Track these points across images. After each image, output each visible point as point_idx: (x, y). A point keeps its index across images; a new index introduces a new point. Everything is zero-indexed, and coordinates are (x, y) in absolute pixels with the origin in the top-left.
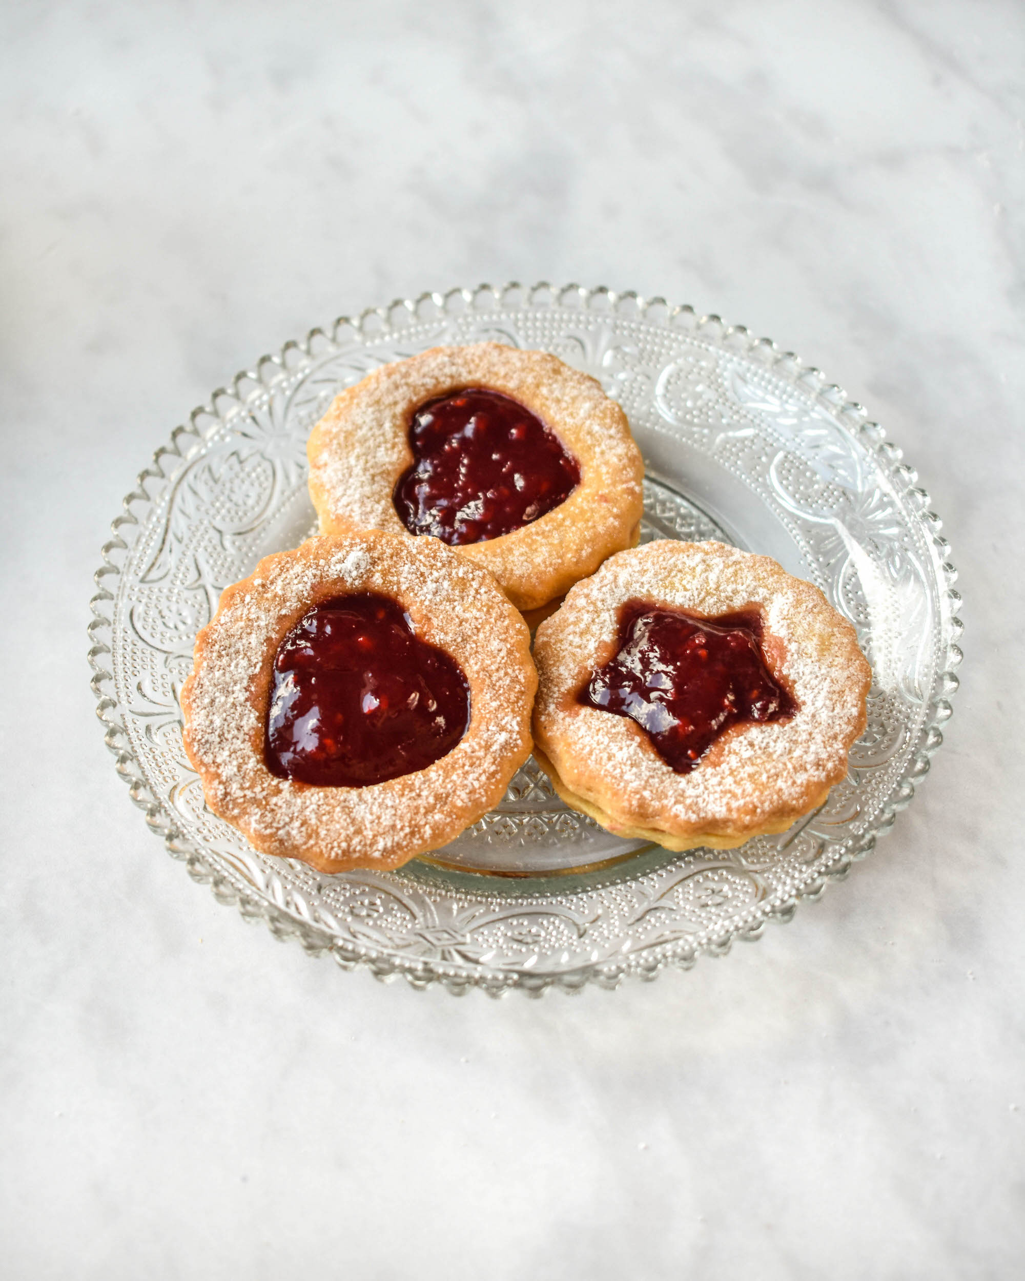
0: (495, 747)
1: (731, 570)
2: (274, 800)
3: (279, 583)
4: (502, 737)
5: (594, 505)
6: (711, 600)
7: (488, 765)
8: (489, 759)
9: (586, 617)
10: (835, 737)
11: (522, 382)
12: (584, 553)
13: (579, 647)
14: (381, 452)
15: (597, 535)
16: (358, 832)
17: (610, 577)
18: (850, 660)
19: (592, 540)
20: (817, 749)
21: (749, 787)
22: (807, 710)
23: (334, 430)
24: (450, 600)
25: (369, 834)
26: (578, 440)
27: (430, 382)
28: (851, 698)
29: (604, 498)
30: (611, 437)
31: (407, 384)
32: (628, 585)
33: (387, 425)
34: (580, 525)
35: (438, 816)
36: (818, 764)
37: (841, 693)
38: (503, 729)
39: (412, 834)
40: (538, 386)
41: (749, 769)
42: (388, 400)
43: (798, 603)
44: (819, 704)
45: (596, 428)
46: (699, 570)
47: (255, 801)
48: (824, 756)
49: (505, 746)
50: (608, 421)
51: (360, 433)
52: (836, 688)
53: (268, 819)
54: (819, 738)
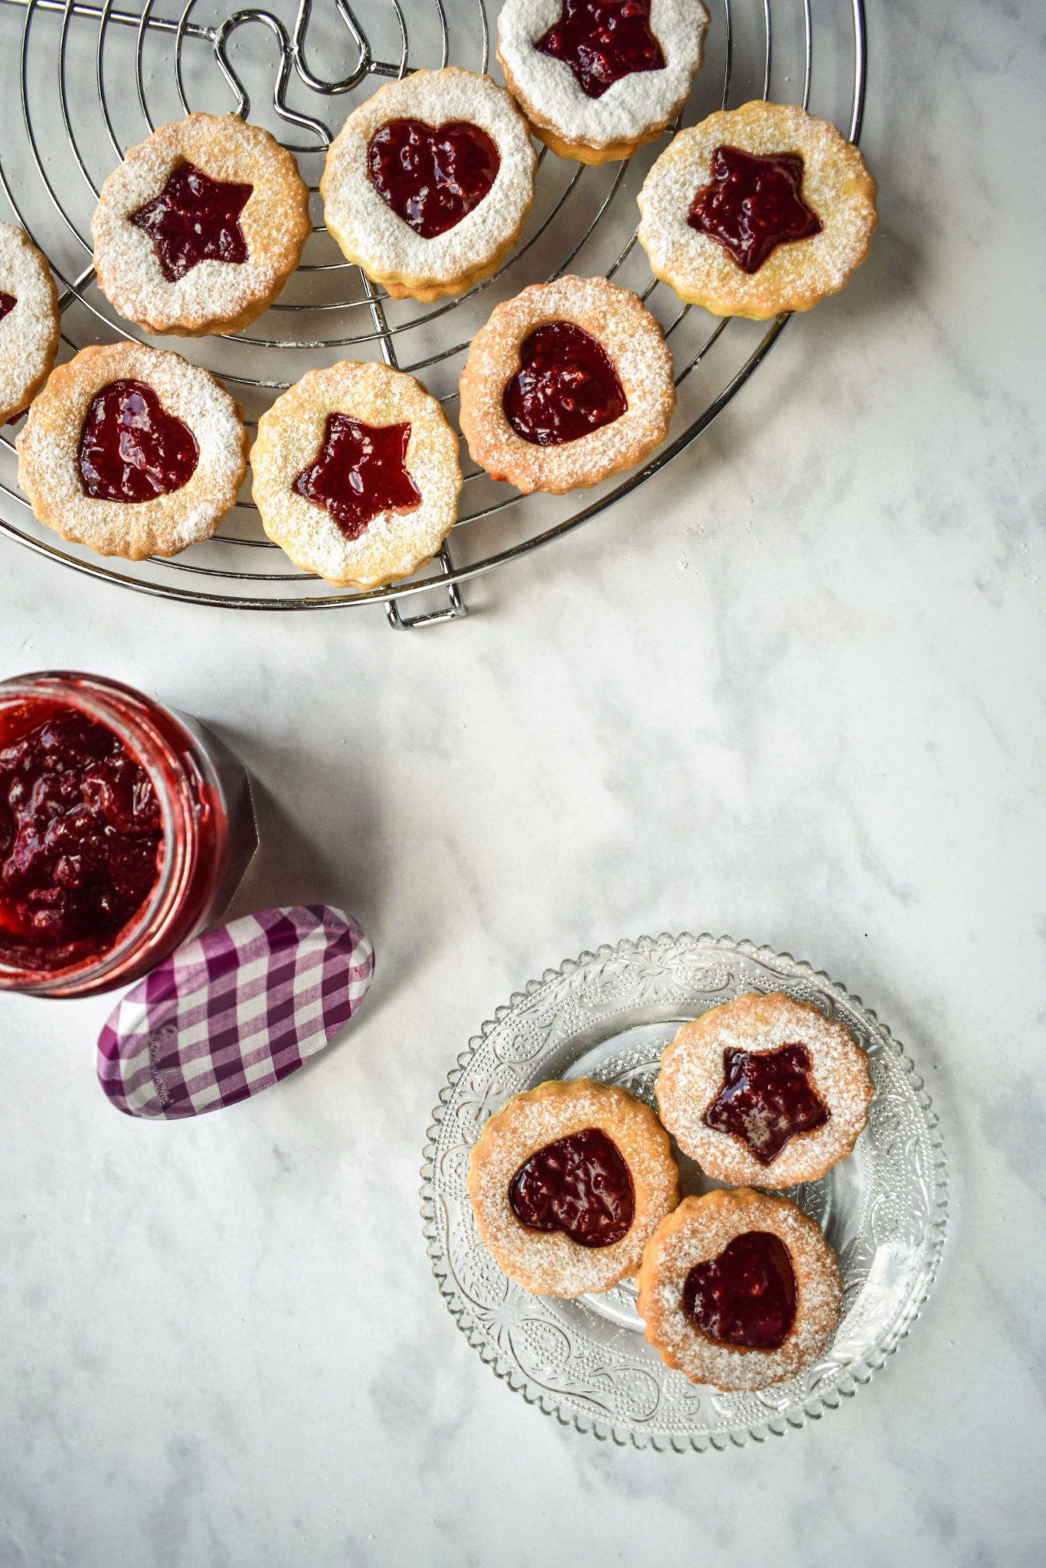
0: (796, 1225)
1: (695, 1060)
2: (801, 1347)
3: (674, 1337)
4: (790, 1220)
5: (625, 1127)
6: (715, 1077)
7: (804, 1231)
8: (802, 1229)
9: (712, 1150)
10: (827, 1030)
11: (519, 1155)
12: (660, 1140)
13: (734, 1158)
14: (561, 1254)
15: (647, 1130)
16: (828, 1304)
17: (681, 1130)
18: (776, 1008)
19: (651, 1133)
20: (834, 1042)
21: (852, 1086)
22: (805, 1041)
23: (540, 1281)
24: (702, 1240)
25: (831, 1298)
26: (572, 1128)
27: (505, 1213)
28: (803, 1014)
29: (622, 1120)
30: (575, 1106)
31: (506, 1228)
32: (692, 1122)
33: (540, 1246)
34: (639, 1139)
35: (828, 1261)
36: (845, 1044)
37: (799, 1020)
38: (786, 1219)
39: (834, 1275)
40: (525, 1145)
41: (842, 1083)
42: (519, 1243)
43: (728, 1027)
44: (804, 1034)
45: (567, 1115)
46: (691, 1079)
47: (801, 1357)
48: (839, 1040)
49: (795, 1220)
50: (563, 1106)
51: (546, 1265)
52: (795, 1021)
53: (810, 1351)
54: (827, 1039)
